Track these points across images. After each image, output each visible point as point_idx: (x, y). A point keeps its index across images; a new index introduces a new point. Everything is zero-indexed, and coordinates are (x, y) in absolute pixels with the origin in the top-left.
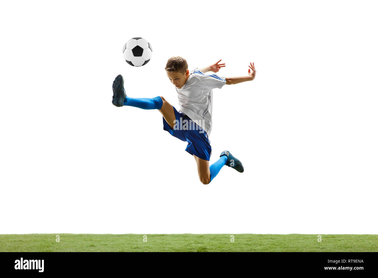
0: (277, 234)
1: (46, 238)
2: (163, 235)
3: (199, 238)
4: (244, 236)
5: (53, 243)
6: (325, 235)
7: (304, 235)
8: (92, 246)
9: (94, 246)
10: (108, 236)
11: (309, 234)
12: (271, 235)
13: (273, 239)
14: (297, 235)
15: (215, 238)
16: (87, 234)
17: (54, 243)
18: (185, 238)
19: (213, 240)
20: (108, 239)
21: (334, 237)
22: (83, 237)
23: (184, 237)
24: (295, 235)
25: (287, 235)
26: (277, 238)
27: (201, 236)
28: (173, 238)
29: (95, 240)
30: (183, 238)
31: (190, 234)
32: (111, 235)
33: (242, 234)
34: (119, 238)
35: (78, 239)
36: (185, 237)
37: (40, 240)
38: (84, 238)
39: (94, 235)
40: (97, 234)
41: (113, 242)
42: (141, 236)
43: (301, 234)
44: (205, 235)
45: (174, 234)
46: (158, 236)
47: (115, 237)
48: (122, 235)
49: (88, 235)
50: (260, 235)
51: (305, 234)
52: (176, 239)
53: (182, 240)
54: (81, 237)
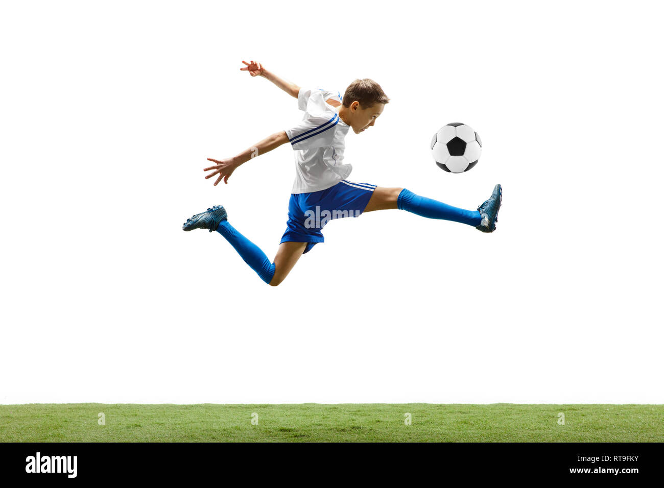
0: (471, 403)
1: (55, 412)
2: (265, 406)
3: (330, 412)
4: (410, 407)
5: (66, 421)
6: (557, 405)
7: (519, 405)
8: (136, 425)
9: (140, 426)
10: (167, 408)
11: (529, 404)
12: (461, 406)
13: (464, 413)
14: (507, 405)
15: (359, 411)
16: (129, 404)
17: (68, 420)
18: (305, 411)
19: (355, 414)
20: (166, 414)
21: (574, 410)
22: (121, 410)
23: (303, 409)
24: (503, 405)
25: (489, 406)
26: (471, 410)
27: (335, 408)
28: (284, 412)
29: (143, 415)
30: (302, 412)
31: (314, 404)
32: (171, 406)
33: (409, 404)
34: (186, 411)
35: (113, 414)
36: (306, 409)
37: (43, 415)
38: (123, 412)
39: (141, 405)
40: (146, 405)
41: (174, 420)
42: (226, 407)
43: (514, 403)
44: (341, 405)
45: (285, 405)
46: (257, 407)
47: (178, 411)
48: (192, 406)
49: (130, 406)
50: (441, 405)
51: (520, 403)
52: (289, 414)
53: (300, 416)
54: (117, 410)
